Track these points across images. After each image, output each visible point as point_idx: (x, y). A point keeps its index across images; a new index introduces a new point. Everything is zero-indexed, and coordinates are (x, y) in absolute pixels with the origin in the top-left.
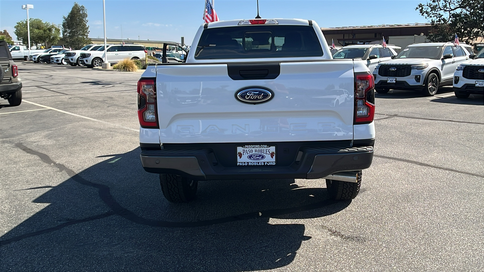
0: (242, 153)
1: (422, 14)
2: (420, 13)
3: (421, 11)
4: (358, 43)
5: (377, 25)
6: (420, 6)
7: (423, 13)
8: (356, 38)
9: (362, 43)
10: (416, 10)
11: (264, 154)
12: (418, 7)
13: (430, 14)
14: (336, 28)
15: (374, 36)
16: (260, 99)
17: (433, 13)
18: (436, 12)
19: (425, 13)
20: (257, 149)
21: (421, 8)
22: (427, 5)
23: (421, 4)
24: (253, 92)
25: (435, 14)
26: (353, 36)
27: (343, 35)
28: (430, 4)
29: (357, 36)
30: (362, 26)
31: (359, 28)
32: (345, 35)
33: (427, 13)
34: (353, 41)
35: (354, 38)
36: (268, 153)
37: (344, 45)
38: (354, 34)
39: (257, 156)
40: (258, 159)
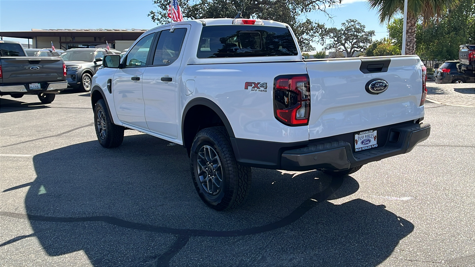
0: (358, 140)
1: (153, 20)
2: (152, 20)
3: (153, 18)
4: (79, 46)
5: (95, 29)
6: (152, 13)
7: (155, 20)
8: (76, 41)
9: (86, 47)
10: (148, 16)
11: (370, 139)
12: (150, 14)
13: (162, 21)
14: (50, 30)
15: (94, 40)
16: (382, 89)
17: (164, 20)
18: (167, 20)
19: (156, 20)
20: (367, 135)
21: (152, 15)
22: (158, 13)
23: (152, 11)
24: (379, 84)
25: (166, 21)
26: (73, 39)
27: (59, 37)
28: (160, 12)
29: (77, 39)
30: (79, 29)
31: (75, 31)
32: (61, 37)
33: (158, 20)
34: (73, 44)
35: (74, 41)
36: (373, 137)
37: (67, 48)
38: (73, 37)
39: (366, 141)
40: (367, 143)
